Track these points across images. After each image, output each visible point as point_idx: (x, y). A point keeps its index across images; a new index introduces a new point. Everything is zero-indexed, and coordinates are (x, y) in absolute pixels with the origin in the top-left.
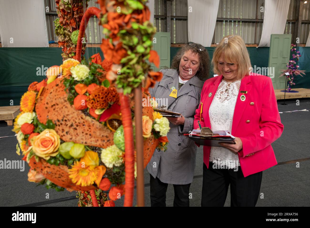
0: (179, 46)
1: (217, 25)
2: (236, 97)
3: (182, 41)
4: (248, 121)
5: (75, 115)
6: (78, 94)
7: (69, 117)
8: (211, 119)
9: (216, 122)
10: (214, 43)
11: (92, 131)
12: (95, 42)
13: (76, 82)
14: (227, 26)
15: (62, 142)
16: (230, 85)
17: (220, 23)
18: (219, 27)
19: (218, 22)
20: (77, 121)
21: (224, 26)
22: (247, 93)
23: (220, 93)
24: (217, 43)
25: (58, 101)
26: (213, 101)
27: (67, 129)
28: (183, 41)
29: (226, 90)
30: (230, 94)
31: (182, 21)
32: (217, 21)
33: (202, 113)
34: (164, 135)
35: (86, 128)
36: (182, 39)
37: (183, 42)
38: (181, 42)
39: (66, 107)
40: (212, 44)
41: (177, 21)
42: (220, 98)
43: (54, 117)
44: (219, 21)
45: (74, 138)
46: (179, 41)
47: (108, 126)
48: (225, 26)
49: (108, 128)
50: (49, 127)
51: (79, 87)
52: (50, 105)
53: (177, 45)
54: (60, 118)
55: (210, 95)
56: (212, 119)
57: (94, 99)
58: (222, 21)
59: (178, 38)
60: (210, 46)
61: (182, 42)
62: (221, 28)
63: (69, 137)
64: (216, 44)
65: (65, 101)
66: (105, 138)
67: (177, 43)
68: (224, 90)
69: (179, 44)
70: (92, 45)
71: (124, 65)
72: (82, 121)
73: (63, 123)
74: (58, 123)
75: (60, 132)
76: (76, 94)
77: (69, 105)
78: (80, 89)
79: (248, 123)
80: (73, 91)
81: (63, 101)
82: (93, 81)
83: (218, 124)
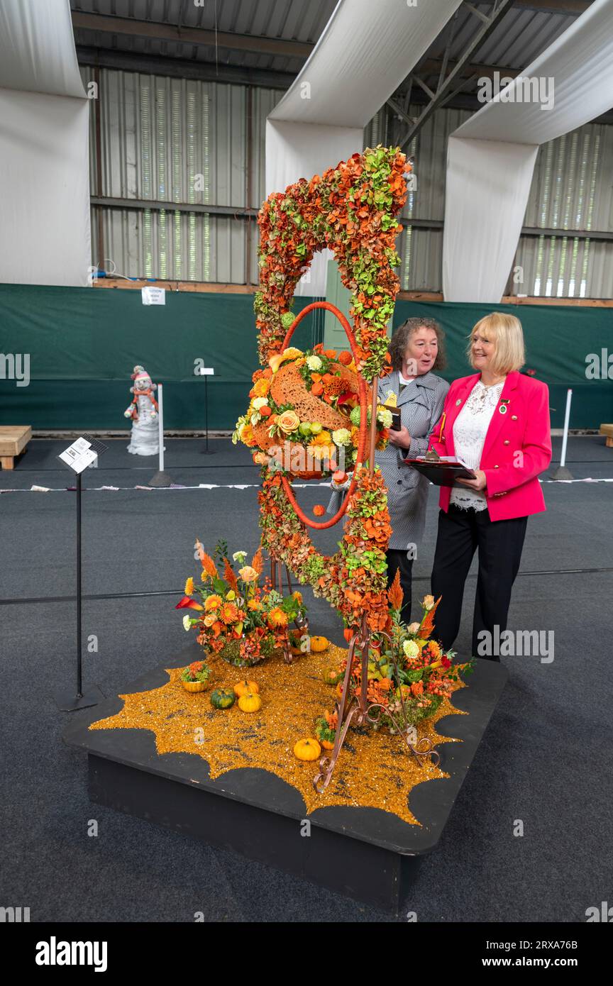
0: (418, 297)
1: (521, 245)
2: (494, 408)
3: (426, 284)
4: (507, 442)
5: (312, 400)
6: (314, 383)
7: (306, 402)
8: (455, 439)
9: (462, 443)
10: (511, 294)
11: (326, 415)
12: (202, 278)
13: (311, 371)
14: (550, 250)
15: (301, 422)
16: (488, 390)
17: (530, 240)
18: (527, 251)
19: (525, 239)
20: (314, 405)
21: (541, 249)
22: (509, 402)
23: (472, 401)
24: (519, 293)
25: (295, 388)
26: (461, 412)
27: (304, 412)
28: (428, 285)
29: (482, 397)
30: (487, 404)
31: (429, 232)
32: (522, 235)
33: (443, 429)
34: (387, 427)
35: (321, 412)
36: (426, 281)
37: (429, 288)
38: (421, 287)
39: (303, 393)
40: (504, 295)
41: (416, 231)
42: (472, 408)
43: (292, 401)
44: (529, 235)
45: (310, 419)
46: (418, 285)
47: (340, 411)
48: (545, 249)
49: (339, 413)
50: (289, 409)
51: (315, 376)
52: (287, 391)
53: (411, 294)
54: (299, 402)
55: (459, 402)
56: (457, 438)
57: (330, 386)
58: (537, 236)
59: (415, 277)
60: (498, 302)
61: (426, 287)
62: (533, 255)
63: (306, 418)
64: (515, 296)
65: (302, 388)
66: (336, 422)
67: (413, 288)
68: (479, 397)
69: (418, 291)
70: (195, 286)
71: (368, 362)
72: (318, 405)
73: (302, 406)
74: (296, 406)
75: (299, 414)
76: (312, 382)
77: (306, 391)
78: (316, 378)
79: (507, 445)
80: (310, 379)
81: (300, 387)
82: (327, 372)
83: (465, 445)
